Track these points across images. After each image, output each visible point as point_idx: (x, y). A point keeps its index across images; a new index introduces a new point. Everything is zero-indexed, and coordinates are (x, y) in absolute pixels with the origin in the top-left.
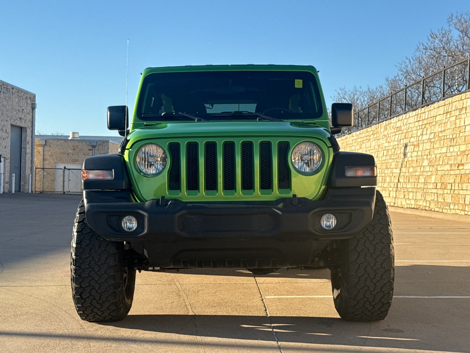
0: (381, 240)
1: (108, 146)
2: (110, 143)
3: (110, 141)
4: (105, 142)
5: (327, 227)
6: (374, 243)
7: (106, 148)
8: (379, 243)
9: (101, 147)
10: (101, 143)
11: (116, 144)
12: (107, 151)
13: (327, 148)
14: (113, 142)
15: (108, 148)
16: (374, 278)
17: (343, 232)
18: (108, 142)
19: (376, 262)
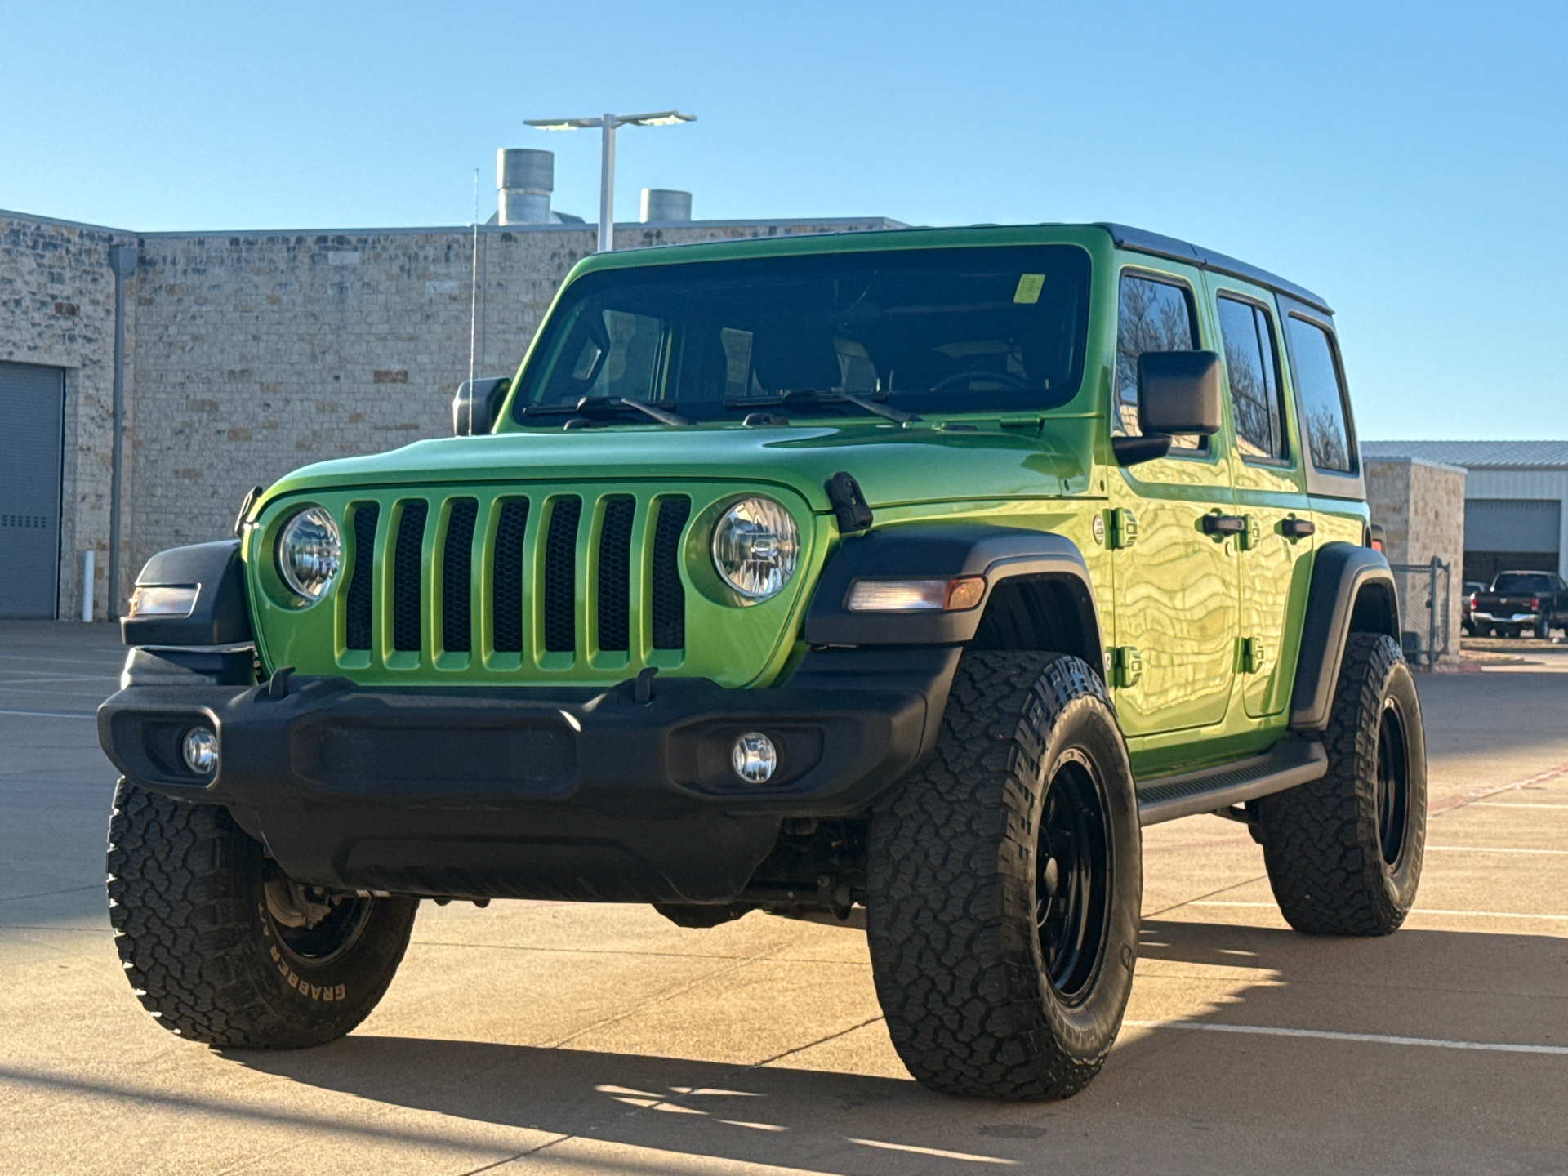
0: (969, 823)
1: (1408, 477)
2: (1413, 469)
3: (1415, 460)
4: (1396, 464)
5: (749, 775)
6: (946, 833)
7: (1400, 485)
8: (962, 834)
9: (1382, 482)
10: (1379, 468)
11: (1446, 472)
12: (1403, 498)
13: (810, 515)
14: (1429, 463)
15: (1407, 487)
16: (946, 949)
17: (791, 792)
18: (1406, 463)
19: (949, 897)
